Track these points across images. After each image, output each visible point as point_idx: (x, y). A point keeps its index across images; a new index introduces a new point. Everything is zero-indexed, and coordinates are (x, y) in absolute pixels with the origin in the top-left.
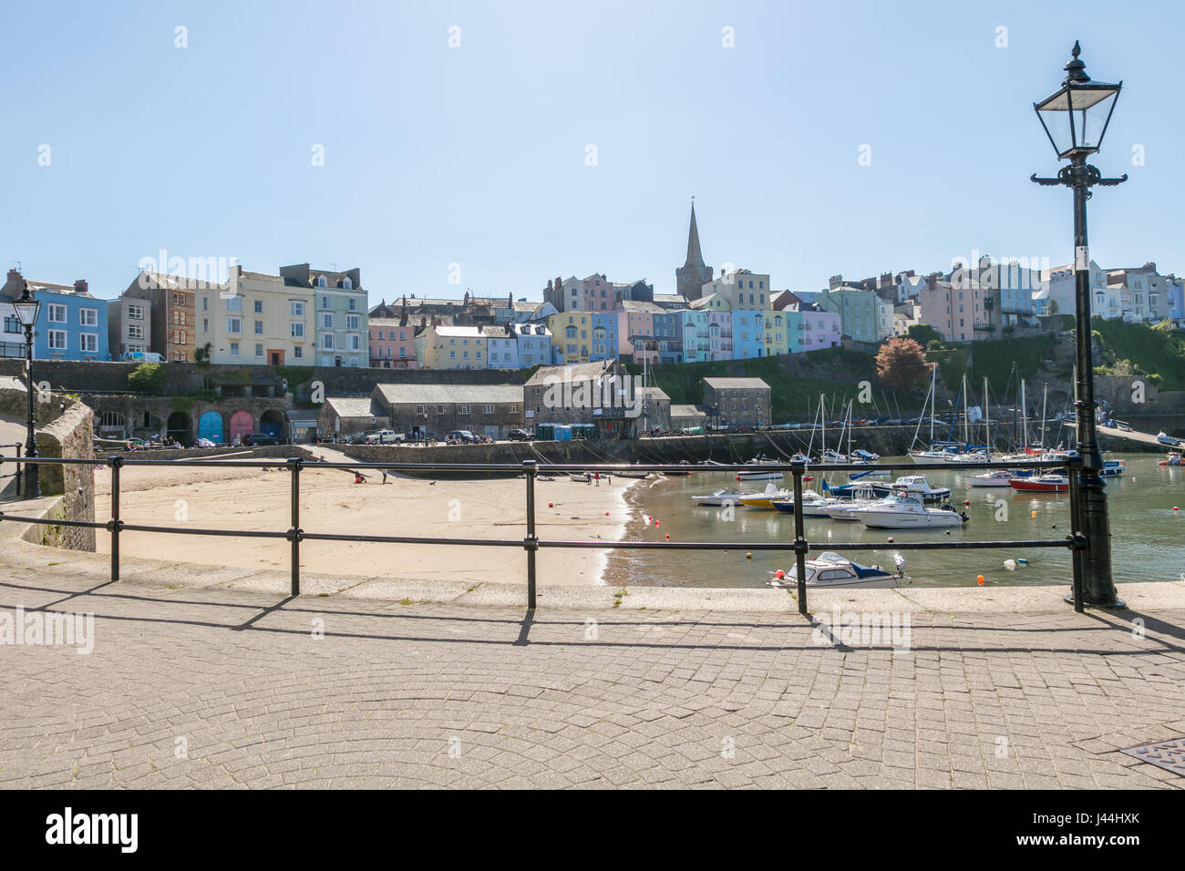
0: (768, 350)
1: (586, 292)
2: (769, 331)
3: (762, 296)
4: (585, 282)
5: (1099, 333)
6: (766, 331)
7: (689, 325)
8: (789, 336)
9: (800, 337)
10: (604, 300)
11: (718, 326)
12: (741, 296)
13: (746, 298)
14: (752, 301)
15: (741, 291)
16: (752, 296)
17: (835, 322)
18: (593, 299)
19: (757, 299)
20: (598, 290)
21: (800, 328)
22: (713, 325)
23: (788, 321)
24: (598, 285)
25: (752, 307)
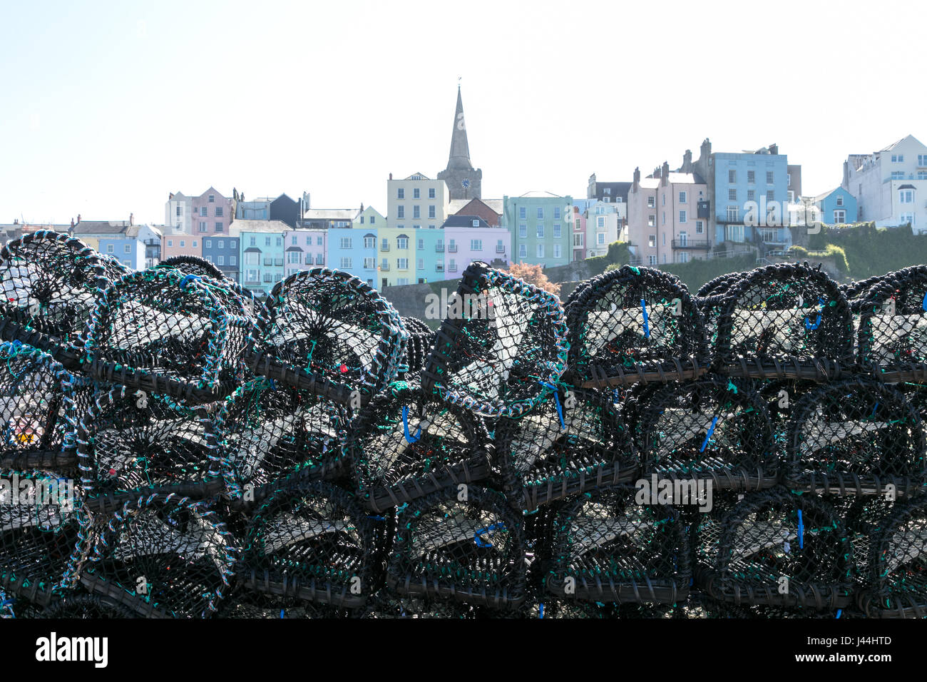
0: (385, 281)
1: (196, 210)
2: (385, 255)
3: (432, 209)
4: (194, 198)
5: (842, 251)
6: (380, 257)
7: (249, 250)
8: (420, 262)
9: (440, 263)
10: (219, 219)
11: (301, 250)
12: (401, 209)
13: (409, 212)
14: (417, 215)
15: (401, 203)
16: (417, 208)
17: (500, 242)
18: (204, 219)
19: (425, 212)
20: (212, 208)
21: (440, 250)
22: (290, 249)
23: (421, 241)
24: (211, 201)
25: (416, 222)
